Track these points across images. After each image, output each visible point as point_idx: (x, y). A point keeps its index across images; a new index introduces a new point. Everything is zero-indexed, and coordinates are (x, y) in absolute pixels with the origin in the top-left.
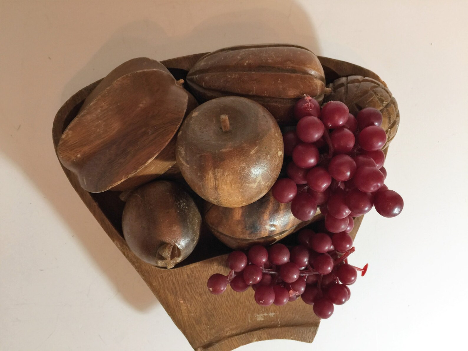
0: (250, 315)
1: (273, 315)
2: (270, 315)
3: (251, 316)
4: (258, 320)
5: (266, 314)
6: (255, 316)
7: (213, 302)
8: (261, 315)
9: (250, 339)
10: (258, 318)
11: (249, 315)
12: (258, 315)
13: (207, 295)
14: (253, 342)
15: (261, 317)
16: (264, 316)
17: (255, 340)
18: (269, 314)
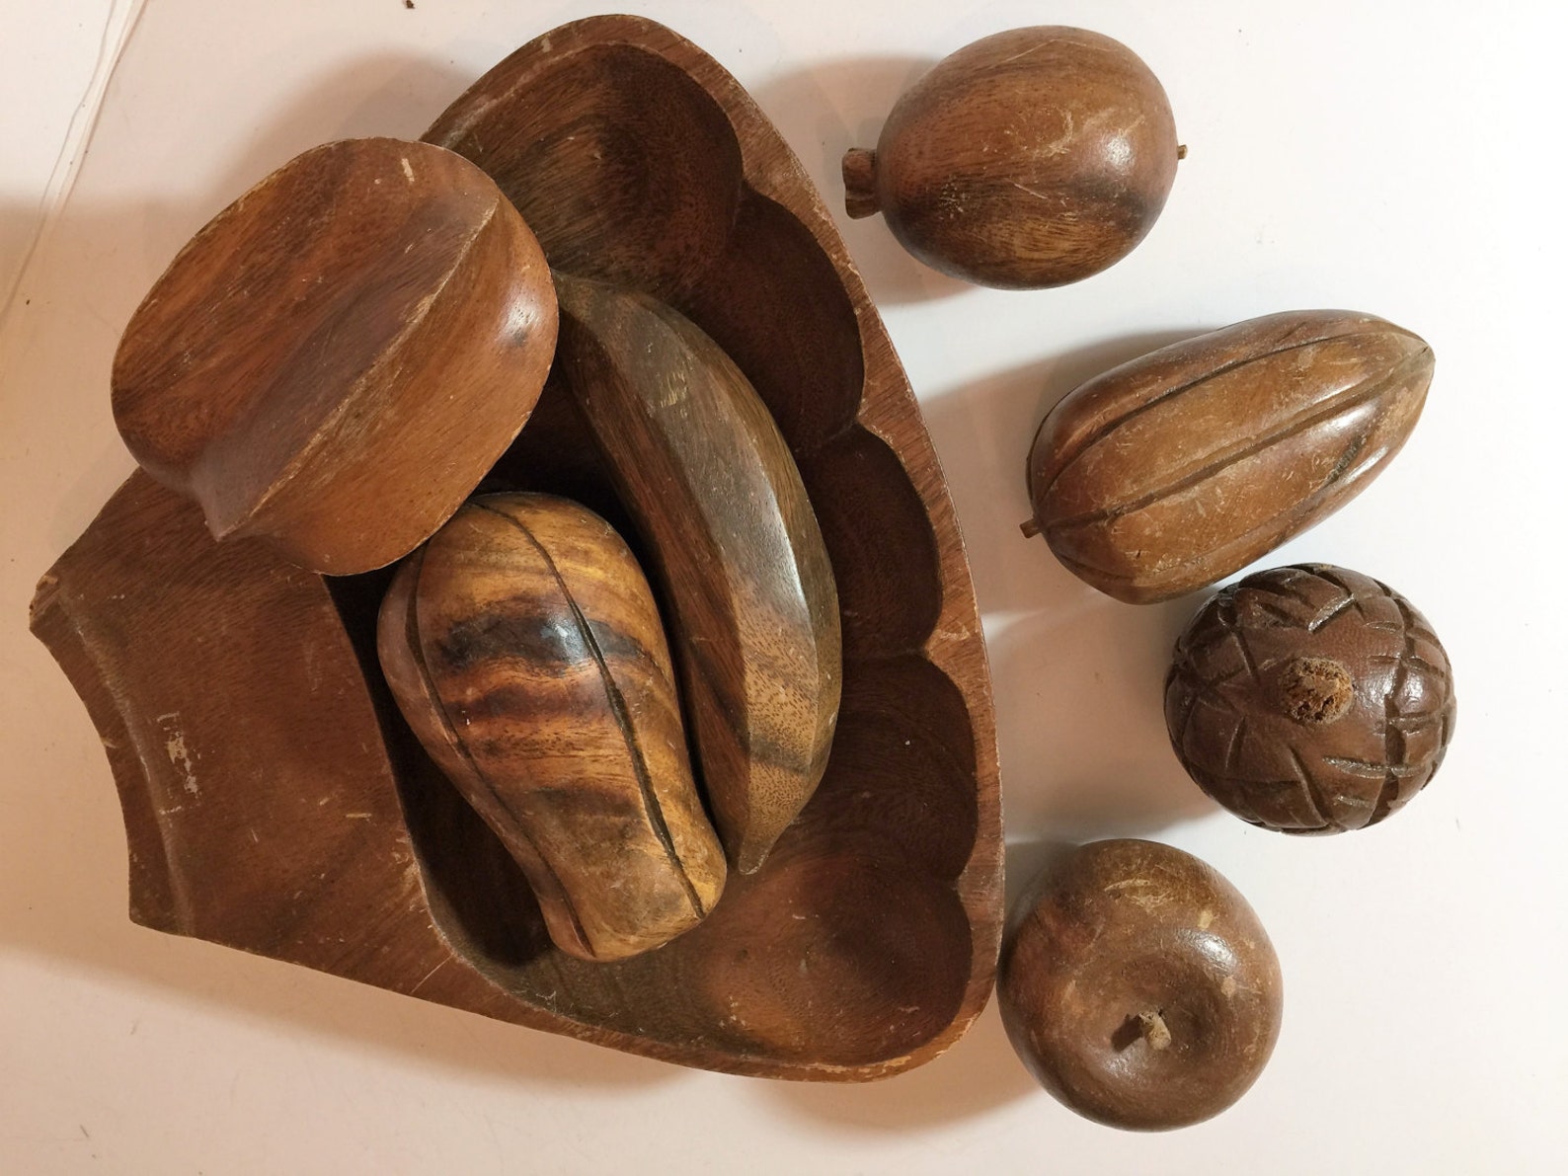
0: (177, 717)
1: (189, 787)
2: (189, 777)
3: (175, 720)
4: (167, 745)
5: (188, 765)
6: (177, 734)
7: (194, 597)
8: (184, 753)
9: (108, 729)
10: (174, 743)
11: (178, 714)
12: (181, 740)
13: (210, 578)
14: (102, 741)
15: (179, 753)
16: (184, 761)
17: (110, 746)
18: (193, 775)
